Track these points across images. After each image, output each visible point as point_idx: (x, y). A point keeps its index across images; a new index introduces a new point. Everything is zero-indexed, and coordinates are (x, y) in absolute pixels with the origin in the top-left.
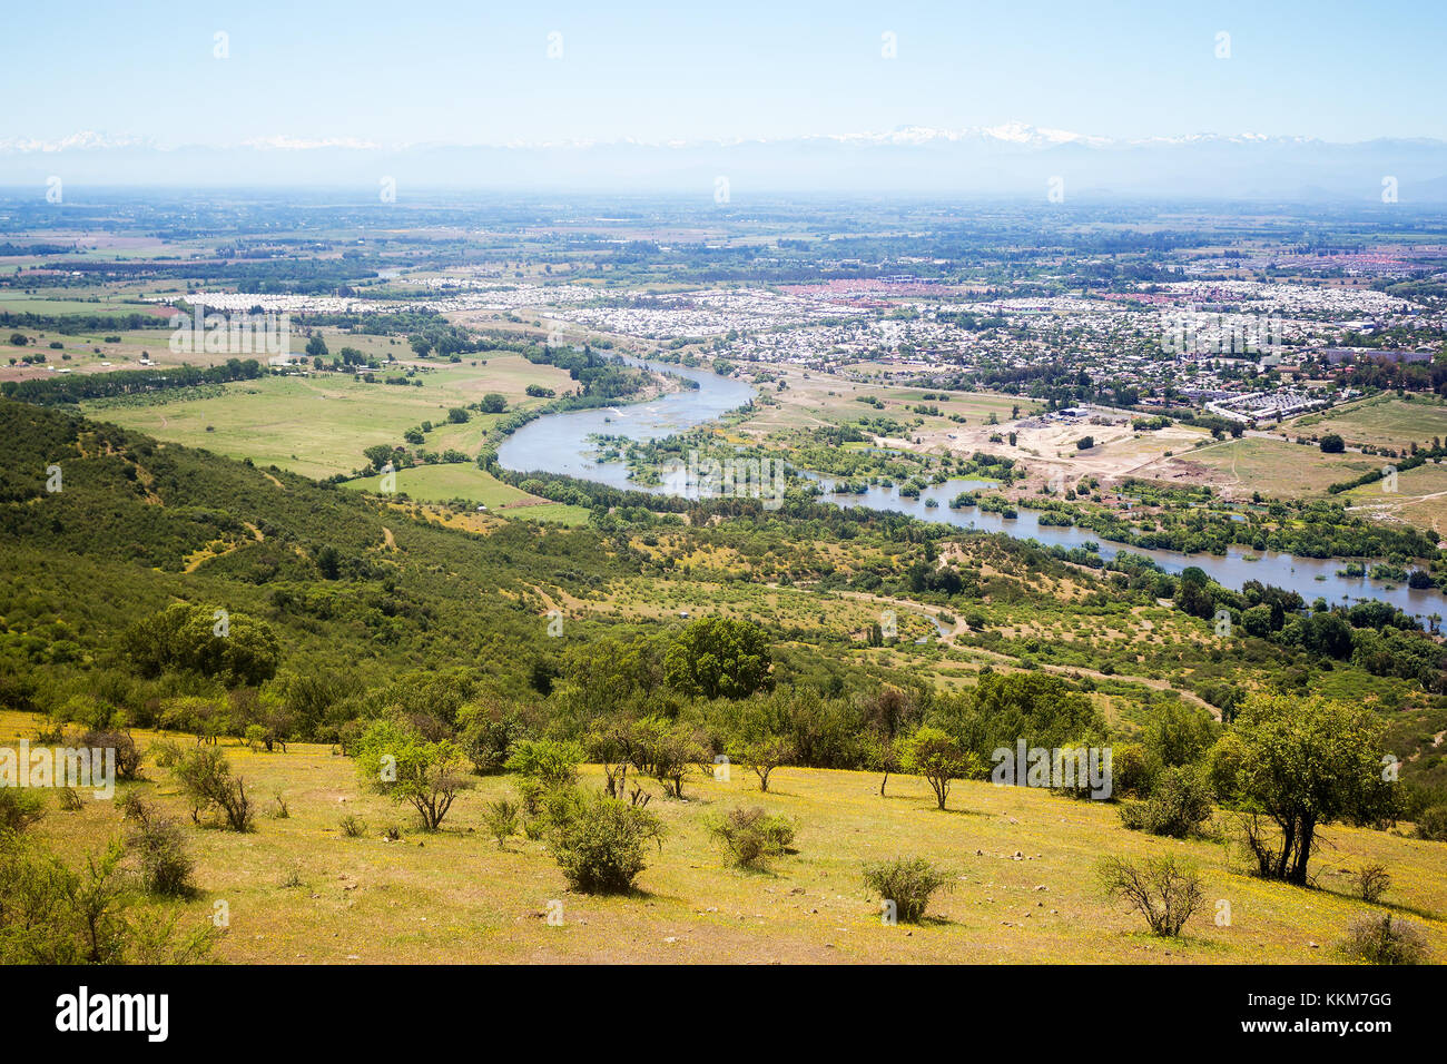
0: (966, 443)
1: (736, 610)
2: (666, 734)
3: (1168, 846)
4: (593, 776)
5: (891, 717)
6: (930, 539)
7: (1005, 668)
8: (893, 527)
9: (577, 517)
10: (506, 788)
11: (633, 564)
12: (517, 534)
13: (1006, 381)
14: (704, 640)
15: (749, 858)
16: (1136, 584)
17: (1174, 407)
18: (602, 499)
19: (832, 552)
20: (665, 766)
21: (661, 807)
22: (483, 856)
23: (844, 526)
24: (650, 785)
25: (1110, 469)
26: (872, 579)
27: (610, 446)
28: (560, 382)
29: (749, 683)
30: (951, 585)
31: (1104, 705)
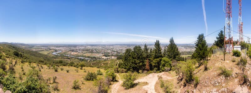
0: (69, 53)
1: (61, 60)
2: (59, 65)
3: (77, 68)
4: (56, 66)
5: (67, 64)
6: (68, 57)
7: (71, 62)
8: (67, 56)
9: (55, 56)
10: (52, 67)
11: (57, 58)
12: (53, 57)
13: (71, 51)
14: (60, 61)
15: (62, 70)
16: (76, 58)
17: (77, 52)
18: (56, 55)
19: (65, 57)
20: (58, 66)
21: (58, 68)
22: (51, 70)
23: (65, 56)
24: (58, 67)
25: (75, 54)
26: (66, 58)
27: (56, 53)
28: (55, 51)
29: (62, 63)
30: (69, 59)
31: (75, 63)
